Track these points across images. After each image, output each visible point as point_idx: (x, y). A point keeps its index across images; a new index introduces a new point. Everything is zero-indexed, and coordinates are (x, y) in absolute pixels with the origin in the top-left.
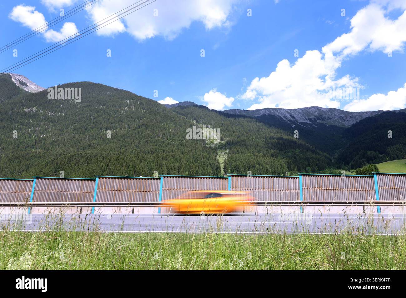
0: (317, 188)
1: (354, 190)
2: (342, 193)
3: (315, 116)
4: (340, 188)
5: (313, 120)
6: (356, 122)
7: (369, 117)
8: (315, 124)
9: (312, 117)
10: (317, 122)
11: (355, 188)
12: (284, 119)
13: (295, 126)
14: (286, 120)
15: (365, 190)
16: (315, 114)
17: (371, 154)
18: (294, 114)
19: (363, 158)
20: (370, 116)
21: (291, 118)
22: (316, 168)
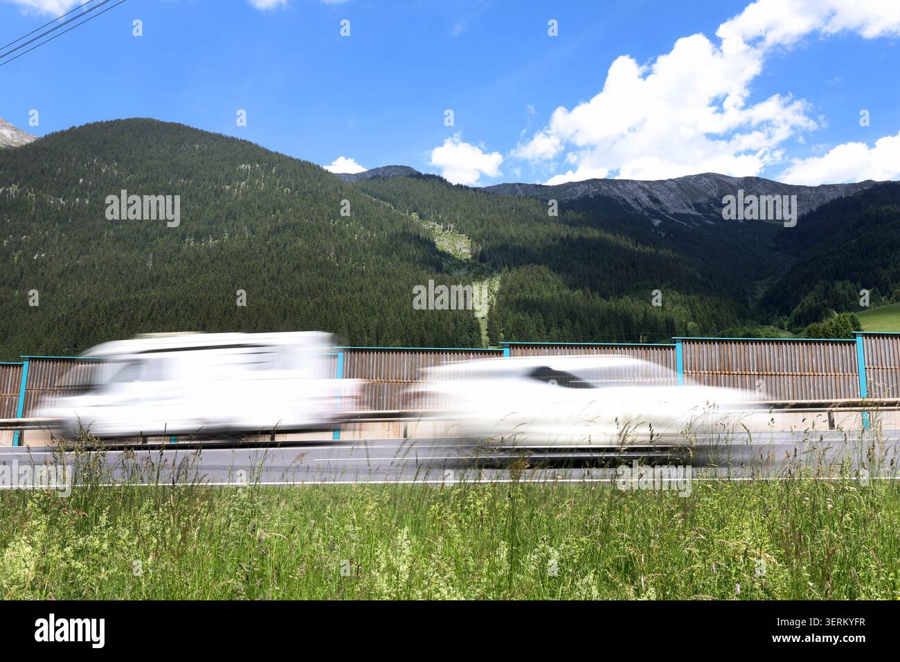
0: (719, 372)
1: (807, 374)
2: (778, 382)
3: (710, 199)
4: (775, 371)
5: (706, 207)
6: (808, 211)
7: (840, 199)
8: (709, 218)
9: (702, 200)
10: (714, 212)
11: (811, 370)
12: (634, 206)
13: (660, 224)
14: (639, 208)
15: (833, 374)
16: (709, 193)
17: (843, 288)
18: (658, 193)
19: (825, 298)
20: (843, 196)
21: (651, 203)
22: (711, 325)
